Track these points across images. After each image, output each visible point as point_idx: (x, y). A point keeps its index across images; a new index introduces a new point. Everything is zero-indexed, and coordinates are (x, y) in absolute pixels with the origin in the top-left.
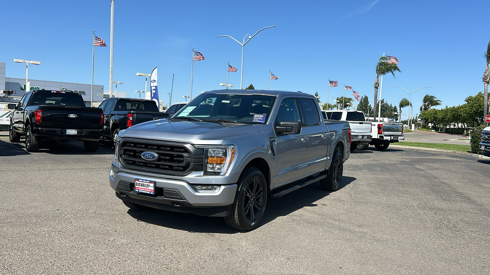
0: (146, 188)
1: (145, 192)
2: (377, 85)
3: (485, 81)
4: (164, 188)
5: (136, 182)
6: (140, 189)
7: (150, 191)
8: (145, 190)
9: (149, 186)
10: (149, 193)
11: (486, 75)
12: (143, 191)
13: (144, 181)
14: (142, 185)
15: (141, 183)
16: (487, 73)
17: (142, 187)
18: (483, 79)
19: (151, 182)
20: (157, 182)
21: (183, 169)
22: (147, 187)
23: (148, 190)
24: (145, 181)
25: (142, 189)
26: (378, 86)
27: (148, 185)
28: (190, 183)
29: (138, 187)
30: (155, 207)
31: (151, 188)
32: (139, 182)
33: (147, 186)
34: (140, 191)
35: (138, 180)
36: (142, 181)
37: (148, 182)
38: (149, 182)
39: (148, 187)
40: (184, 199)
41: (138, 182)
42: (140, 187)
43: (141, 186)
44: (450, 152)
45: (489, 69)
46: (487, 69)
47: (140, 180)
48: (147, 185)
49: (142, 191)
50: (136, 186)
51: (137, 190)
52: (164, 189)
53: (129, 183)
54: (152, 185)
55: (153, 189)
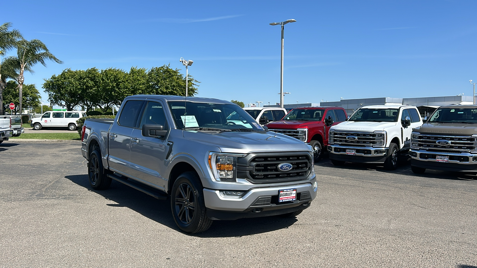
0: (289, 196)
1: (288, 200)
5: (280, 193)
6: (283, 199)
7: (292, 198)
8: (288, 198)
10: (292, 200)
13: (288, 190)
14: (286, 195)
15: (285, 193)
17: (285, 197)
19: (294, 190)
20: (297, 188)
23: (290, 198)
25: (285, 199)
27: (291, 193)
28: (312, 184)
29: (283, 197)
31: (294, 194)
34: (283, 201)
35: (283, 191)
36: (286, 191)
37: (291, 190)
39: (291, 195)
40: (311, 198)
41: (283, 193)
42: (284, 197)
44: (55, 141)
47: (285, 191)
49: (286, 201)
50: (280, 197)
51: (281, 201)
52: (301, 193)
53: (271, 196)
54: (295, 192)
55: (295, 196)
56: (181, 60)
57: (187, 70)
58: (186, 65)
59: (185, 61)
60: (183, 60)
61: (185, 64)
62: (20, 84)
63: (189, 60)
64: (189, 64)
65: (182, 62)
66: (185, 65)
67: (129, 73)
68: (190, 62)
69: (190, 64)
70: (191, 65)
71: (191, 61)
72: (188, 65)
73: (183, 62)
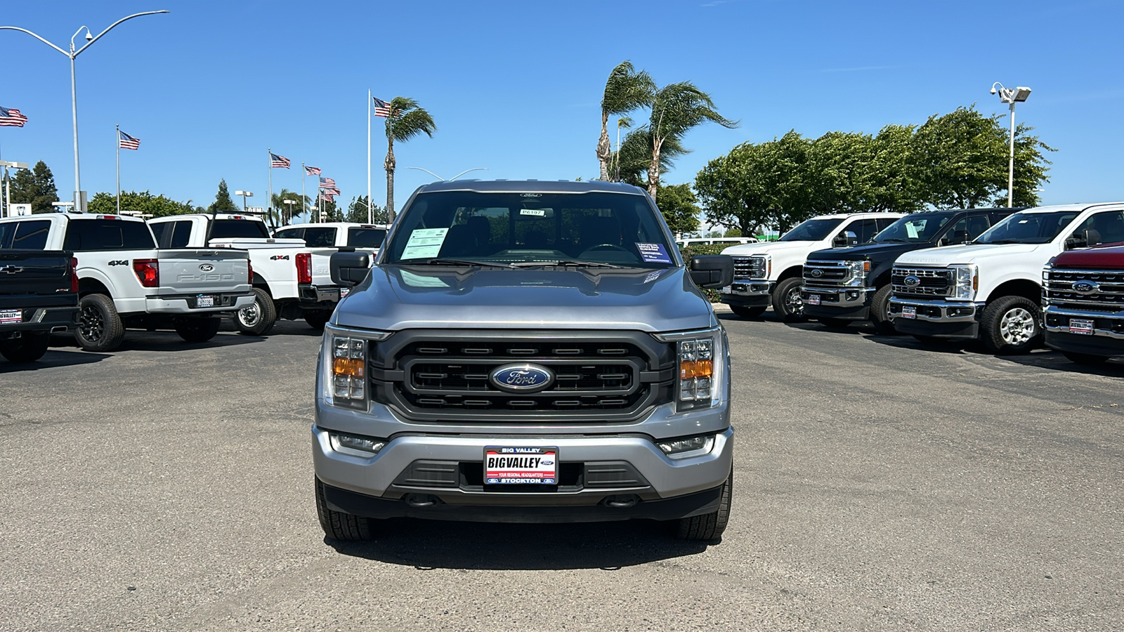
0: (528, 469)
1: (523, 481)
2: (392, 165)
3: (602, 157)
4: (587, 461)
5: (489, 456)
6: (505, 475)
7: (541, 475)
8: (523, 475)
9: (537, 463)
10: (538, 481)
11: (602, 144)
12: (516, 478)
13: (518, 450)
14: (513, 463)
15: (506, 456)
16: (604, 141)
17: (511, 469)
18: (598, 152)
19: (545, 450)
20: (563, 447)
21: (627, 402)
22: (531, 466)
23: (534, 475)
24: (522, 451)
25: (508, 475)
26: (394, 167)
27: (534, 461)
28: (656, 438)
29: (498, 469)
30: (519, 521)
31: (548, 465)
32: (500, 456)
33: (531, 463)
34: (503, 481)
35: (496, 449)
36: (511, 450)
37: (533, 451)
38: (538, 450)
39: (534, 465)
40: (647, 483)
41: (496, 456)
42: (506, 469)
43: (509, 466)
45: (607, 133)
46: (603, 132)
47: (504, 450)
48: (531, 459)
49: (515, 481)
50: (489, 469)
51: (493, 481)
52: (586, 464)
53: (457, 463)
54: (552, 458)
55: (554, 470)
56: (993, 90)
57: (1013, 113)
58: (1011, 102)
59: (1007, 91)
60: (1002, 90)
61: (1006, 98)
62: (652, 184)
63: (1019, 88)
64: (1017, 96)
65: (1000, 94)
66: (1007, 101)
67: (874, 138)
68: (1021, 91)
69: (1021, 99)
70: (1024, 101)
71: (1024, 89)
72: (1015, 100)
73: (1003, 94)
